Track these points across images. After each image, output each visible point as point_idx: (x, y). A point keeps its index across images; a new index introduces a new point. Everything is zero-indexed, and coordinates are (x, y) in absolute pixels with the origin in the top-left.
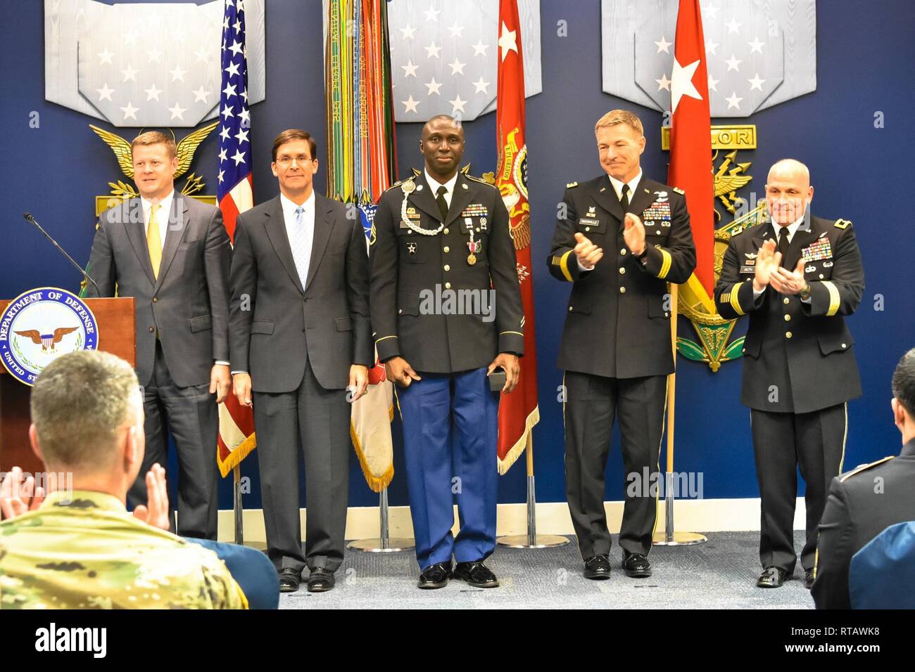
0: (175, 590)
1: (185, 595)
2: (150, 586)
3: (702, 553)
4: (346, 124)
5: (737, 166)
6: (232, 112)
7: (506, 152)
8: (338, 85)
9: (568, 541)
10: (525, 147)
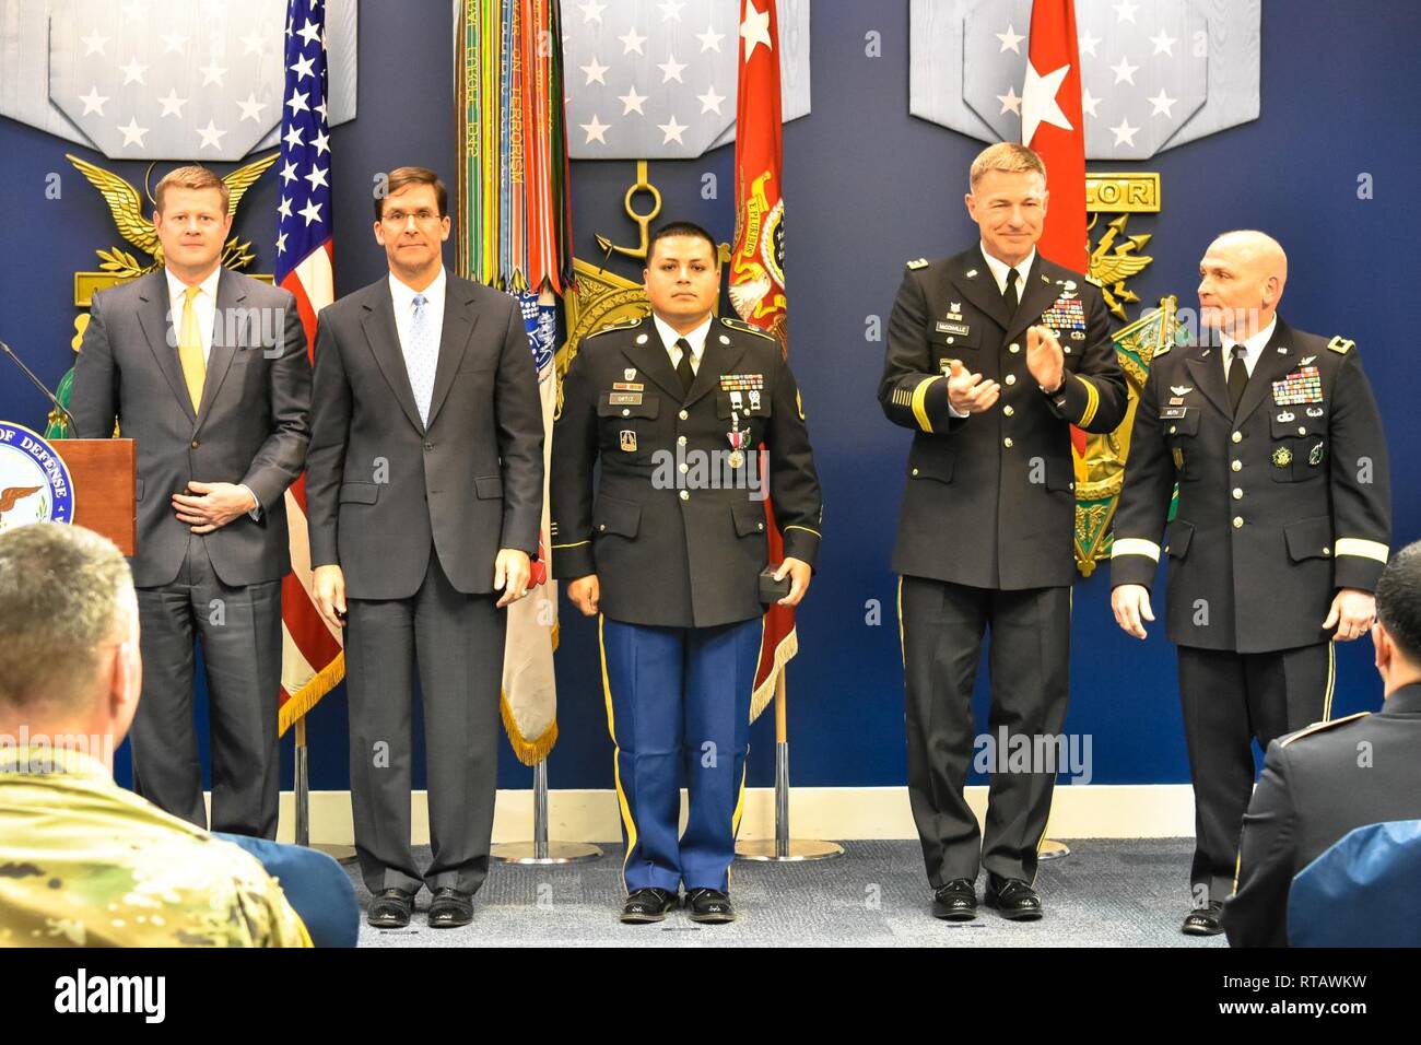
0: (189, 911)
1: (204, 919)
2: (147, 903)
3: (1060, 872)
4: (487, 161)
5: (1128, 240)
6: (301, 137)
7: (750, 210)
8: (475, 97)
9: (842, 851)
10: (781, 203)
